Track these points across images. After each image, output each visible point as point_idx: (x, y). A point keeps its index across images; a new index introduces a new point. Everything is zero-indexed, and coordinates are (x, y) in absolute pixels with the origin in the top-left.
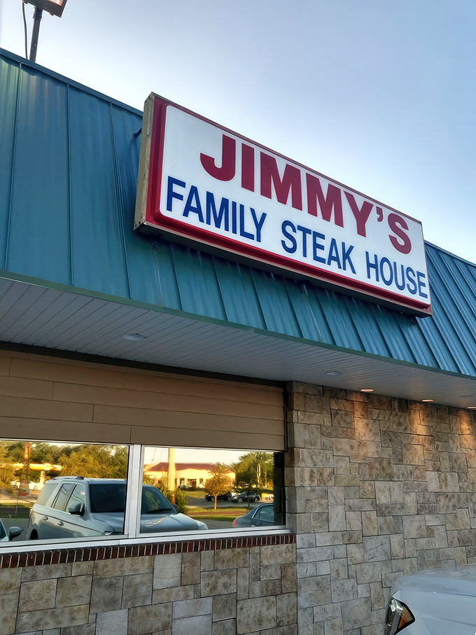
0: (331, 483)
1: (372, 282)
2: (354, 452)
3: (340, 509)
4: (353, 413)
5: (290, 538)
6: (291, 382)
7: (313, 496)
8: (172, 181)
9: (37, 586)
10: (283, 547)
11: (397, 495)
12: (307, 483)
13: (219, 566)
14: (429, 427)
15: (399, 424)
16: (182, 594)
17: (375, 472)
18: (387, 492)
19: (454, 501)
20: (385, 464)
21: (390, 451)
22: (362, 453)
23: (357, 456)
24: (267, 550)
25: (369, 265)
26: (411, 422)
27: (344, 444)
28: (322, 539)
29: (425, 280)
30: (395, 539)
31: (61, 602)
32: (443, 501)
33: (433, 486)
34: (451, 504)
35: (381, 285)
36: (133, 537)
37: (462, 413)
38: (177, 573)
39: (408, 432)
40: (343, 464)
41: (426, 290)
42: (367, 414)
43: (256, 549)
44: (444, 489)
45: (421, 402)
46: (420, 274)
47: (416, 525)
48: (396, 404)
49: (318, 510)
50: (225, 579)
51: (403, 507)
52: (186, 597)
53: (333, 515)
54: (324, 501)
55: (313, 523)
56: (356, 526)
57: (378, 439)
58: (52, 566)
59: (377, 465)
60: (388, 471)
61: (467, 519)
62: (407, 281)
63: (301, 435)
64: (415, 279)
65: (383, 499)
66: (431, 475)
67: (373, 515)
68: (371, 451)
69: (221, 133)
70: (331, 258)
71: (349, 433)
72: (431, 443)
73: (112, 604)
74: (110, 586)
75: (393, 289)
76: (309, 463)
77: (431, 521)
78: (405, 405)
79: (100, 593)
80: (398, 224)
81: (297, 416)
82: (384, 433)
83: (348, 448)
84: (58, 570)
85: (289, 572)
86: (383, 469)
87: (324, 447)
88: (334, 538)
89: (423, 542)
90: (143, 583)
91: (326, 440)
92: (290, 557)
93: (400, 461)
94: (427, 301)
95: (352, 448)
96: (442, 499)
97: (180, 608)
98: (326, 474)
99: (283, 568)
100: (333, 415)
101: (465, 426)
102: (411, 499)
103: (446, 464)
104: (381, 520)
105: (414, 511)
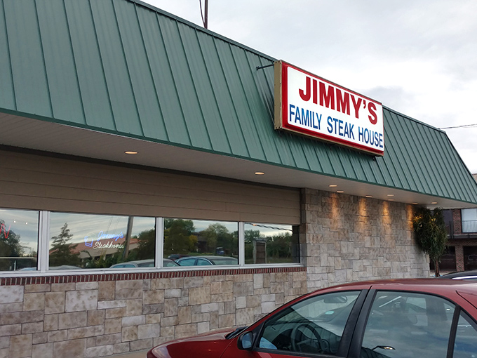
0: (321, 242)
1: (361, 143)
2: (332, 226)
3: (325, 255)
4: (332, 204)
5: (304, 269)
6: (304, 188)
7: (314, 248)
8: (291, 106)
9: (215, 284)
10: (302, 273)
11: (351, 249)
12: (311, 242)
13: (277, 280)
14: (368, 211)
15: (353, 210)
16: (264, 292)
17: (341, 236)
18: (346, 248)
19: (377, 252)
20: (345, 232)
21: (348, 225)
22: (335, 226)
23: (333, 228)
24: (295, 273)
25: (360, 134)
26: (359, 208)
27: (327, 221)
28: (318, 270)
29: (382, 138)
30: (349, 271)
31: (223, 291)
32: (372, 252)
33: (368, 245)
34: (376, 254)
35: (364, 144)
36: (242, 265)
37: (385, 203)
38: (262, 282)
39: (357, 214)
40: (327, 232)
41: (382, 143)
42: (338, 205)
43: (291, 273)
44: (373, 246)
45: (365, 197)
46: (381, 135)
47: (359, 264)
48: (352, 199)
49: (316, 255)
50: (279, 286)
51: (353, 255)
52: (266, 294)
53: (322, 258)
54: (318, 251)
55: (314, 262)
56: (332, 264)
57: (343, 219)
58: (219, 276)
59: (342, 233)
60: (347, 236)
61: (382, 262)
62: (375, 140)
63: (309, 217)
64: (378, 138)
65: (344, 251)
66: (367, 238)
67: (340, 259)
68: (339, 225)
69: (305, 75)
70: (346, 133)
71: (329, 215)
72: (368, 220)
73: (240, 294)
74: (239, 286)
75: (369, 145)
76: (312, 232)
77: (366, 263)
78: (357, 199)
79: (236, 289)
80: (372, 108)
81: (307, 206)
82: (346, 215)
83: (329, 223)
84: (222, 278)
85: (304, 285)
86: (345, 235)
87: (318, 223)
88: (323, 270)
89: (362, 273)
90: (250, 286)
91: (320, 219)
92: (305, 278)
93: (353, 231)
94: (382, 149)
95: (331, 223)
96: (371, 251)
97: (264, 298)
98: (319, 237)
99: (302, 283)
100: (323, 205)
101: (386, 211)
102: (357, 251)
103: (374, 233)
104: (343, 261)
105: (358, 257)
